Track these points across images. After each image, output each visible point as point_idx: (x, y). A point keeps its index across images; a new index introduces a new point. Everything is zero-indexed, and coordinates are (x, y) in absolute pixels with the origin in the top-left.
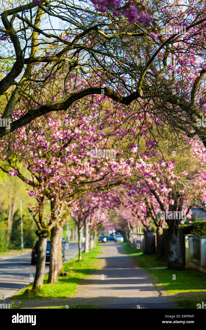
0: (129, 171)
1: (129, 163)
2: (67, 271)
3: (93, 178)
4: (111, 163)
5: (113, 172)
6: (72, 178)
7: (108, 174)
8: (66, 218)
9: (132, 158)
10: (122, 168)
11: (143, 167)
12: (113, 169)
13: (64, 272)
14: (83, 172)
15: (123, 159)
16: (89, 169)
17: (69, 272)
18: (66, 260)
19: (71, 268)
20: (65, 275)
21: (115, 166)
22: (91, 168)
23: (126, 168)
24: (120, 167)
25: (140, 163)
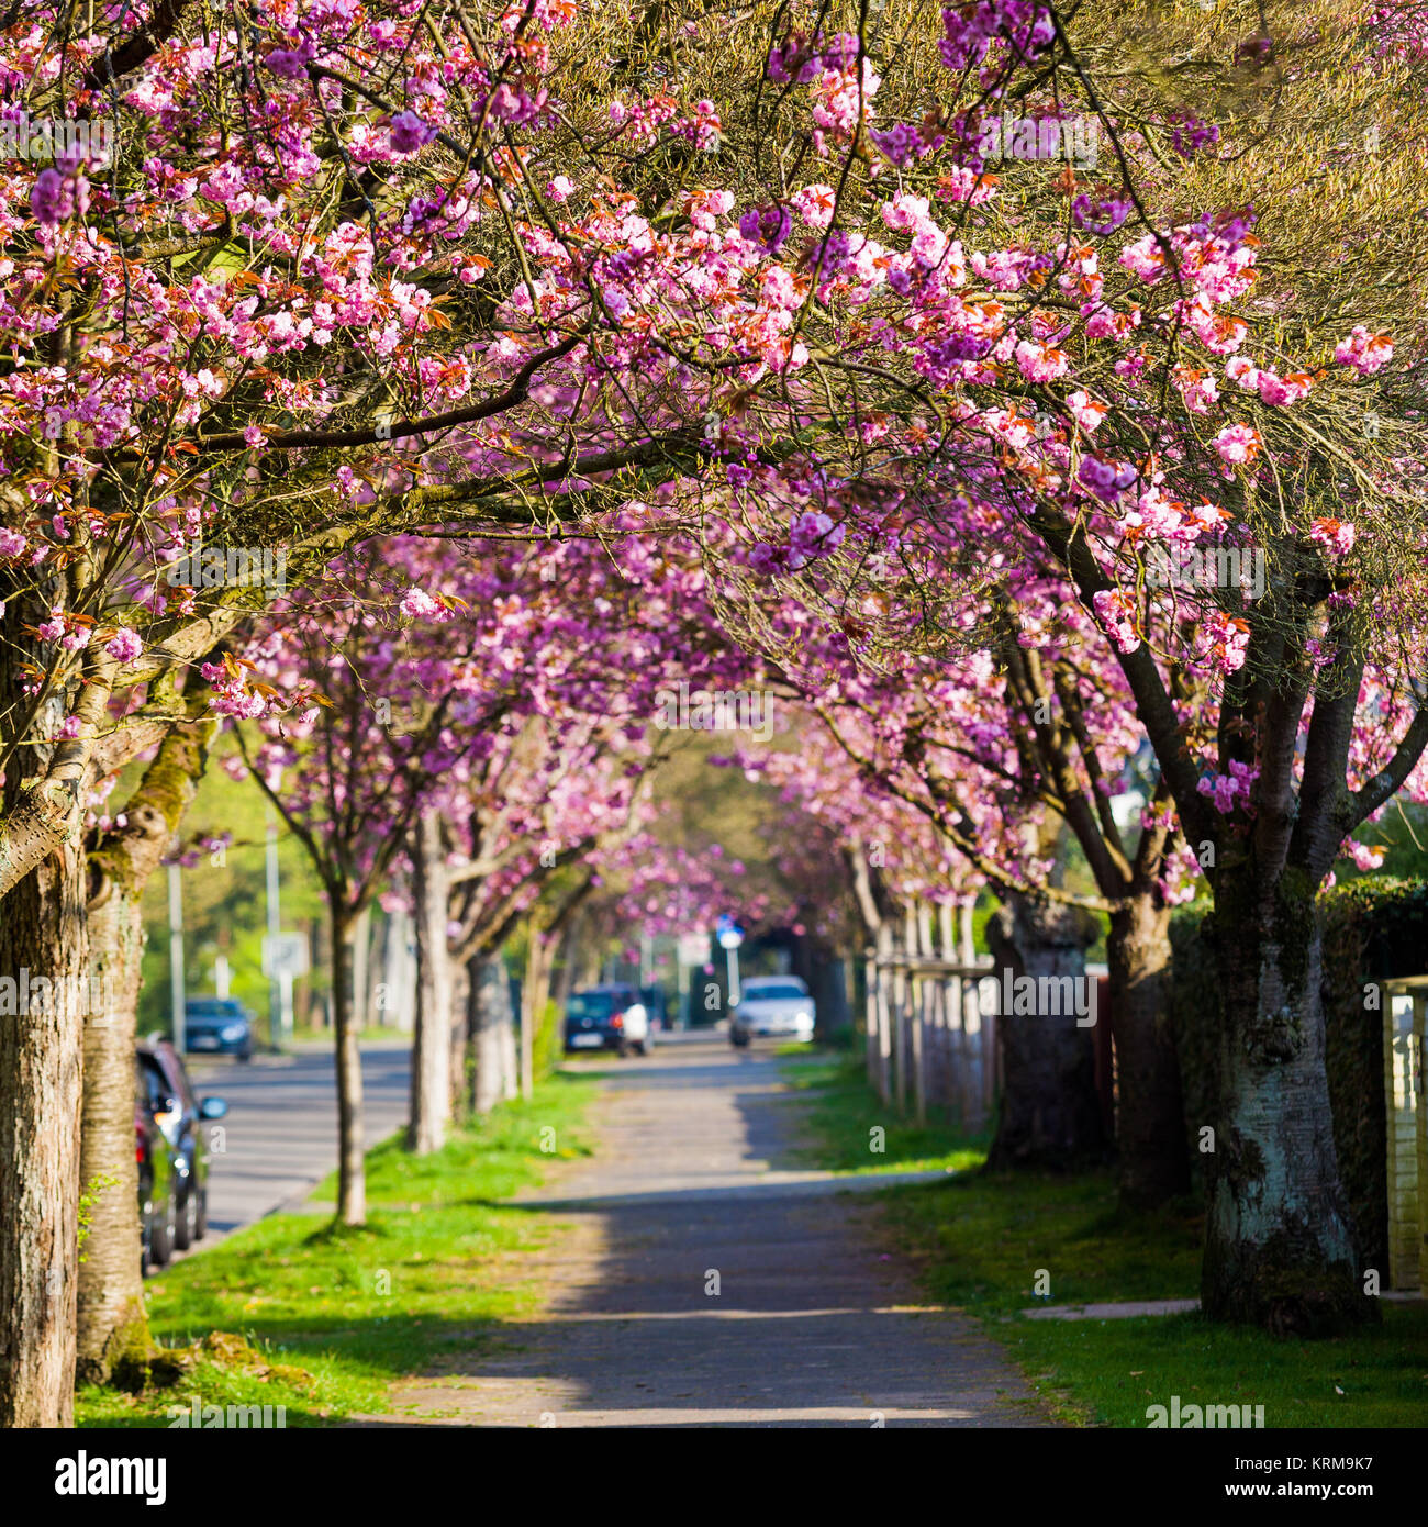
0: (786, 319)
1: (767, 227)
2: (183, 1338)
3: (414, 386)
4: (602, 229)
5: (613, 326)
6: (190, 386)
7: (566, 347)
8: (171, 805)
9: (822, 190)
10: (711, 284)
11: (923, 273)
12: (612, 292)
13: (151, 1349)
14: (306, 326)
15: (728, 200)
16: (368, 293)
17: (208, 1347)
18: (226, 1227)
19: (253, 1306)
20: (167, 1374)
21: (629, 267)
22: (400, 292)
23: (751, 290)
24: (699, 277)
25: (901, 239)
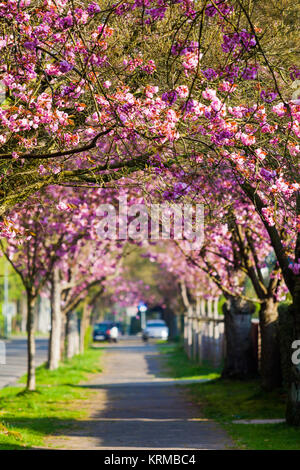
0: (173, 125)
1: (170, 98)
3: (62, 142)
4: (119, 97)
5: (123, 126)
7: (108, 131)
9: (184, 87)
10: (151, 114)
11: (214, 112)
12: (122, 116)
14: (31, 123)
15: (157, 89)
16: (50, 113)
21: (128, 108)
22: (59, 114)
23: (163, 116)
24: (147, 112)
25: (208, 102)
